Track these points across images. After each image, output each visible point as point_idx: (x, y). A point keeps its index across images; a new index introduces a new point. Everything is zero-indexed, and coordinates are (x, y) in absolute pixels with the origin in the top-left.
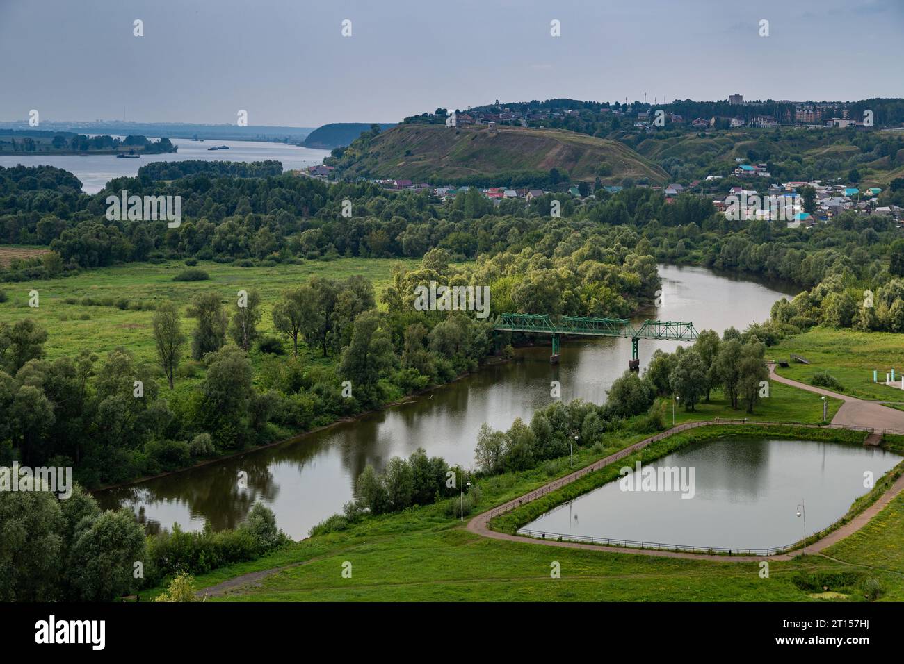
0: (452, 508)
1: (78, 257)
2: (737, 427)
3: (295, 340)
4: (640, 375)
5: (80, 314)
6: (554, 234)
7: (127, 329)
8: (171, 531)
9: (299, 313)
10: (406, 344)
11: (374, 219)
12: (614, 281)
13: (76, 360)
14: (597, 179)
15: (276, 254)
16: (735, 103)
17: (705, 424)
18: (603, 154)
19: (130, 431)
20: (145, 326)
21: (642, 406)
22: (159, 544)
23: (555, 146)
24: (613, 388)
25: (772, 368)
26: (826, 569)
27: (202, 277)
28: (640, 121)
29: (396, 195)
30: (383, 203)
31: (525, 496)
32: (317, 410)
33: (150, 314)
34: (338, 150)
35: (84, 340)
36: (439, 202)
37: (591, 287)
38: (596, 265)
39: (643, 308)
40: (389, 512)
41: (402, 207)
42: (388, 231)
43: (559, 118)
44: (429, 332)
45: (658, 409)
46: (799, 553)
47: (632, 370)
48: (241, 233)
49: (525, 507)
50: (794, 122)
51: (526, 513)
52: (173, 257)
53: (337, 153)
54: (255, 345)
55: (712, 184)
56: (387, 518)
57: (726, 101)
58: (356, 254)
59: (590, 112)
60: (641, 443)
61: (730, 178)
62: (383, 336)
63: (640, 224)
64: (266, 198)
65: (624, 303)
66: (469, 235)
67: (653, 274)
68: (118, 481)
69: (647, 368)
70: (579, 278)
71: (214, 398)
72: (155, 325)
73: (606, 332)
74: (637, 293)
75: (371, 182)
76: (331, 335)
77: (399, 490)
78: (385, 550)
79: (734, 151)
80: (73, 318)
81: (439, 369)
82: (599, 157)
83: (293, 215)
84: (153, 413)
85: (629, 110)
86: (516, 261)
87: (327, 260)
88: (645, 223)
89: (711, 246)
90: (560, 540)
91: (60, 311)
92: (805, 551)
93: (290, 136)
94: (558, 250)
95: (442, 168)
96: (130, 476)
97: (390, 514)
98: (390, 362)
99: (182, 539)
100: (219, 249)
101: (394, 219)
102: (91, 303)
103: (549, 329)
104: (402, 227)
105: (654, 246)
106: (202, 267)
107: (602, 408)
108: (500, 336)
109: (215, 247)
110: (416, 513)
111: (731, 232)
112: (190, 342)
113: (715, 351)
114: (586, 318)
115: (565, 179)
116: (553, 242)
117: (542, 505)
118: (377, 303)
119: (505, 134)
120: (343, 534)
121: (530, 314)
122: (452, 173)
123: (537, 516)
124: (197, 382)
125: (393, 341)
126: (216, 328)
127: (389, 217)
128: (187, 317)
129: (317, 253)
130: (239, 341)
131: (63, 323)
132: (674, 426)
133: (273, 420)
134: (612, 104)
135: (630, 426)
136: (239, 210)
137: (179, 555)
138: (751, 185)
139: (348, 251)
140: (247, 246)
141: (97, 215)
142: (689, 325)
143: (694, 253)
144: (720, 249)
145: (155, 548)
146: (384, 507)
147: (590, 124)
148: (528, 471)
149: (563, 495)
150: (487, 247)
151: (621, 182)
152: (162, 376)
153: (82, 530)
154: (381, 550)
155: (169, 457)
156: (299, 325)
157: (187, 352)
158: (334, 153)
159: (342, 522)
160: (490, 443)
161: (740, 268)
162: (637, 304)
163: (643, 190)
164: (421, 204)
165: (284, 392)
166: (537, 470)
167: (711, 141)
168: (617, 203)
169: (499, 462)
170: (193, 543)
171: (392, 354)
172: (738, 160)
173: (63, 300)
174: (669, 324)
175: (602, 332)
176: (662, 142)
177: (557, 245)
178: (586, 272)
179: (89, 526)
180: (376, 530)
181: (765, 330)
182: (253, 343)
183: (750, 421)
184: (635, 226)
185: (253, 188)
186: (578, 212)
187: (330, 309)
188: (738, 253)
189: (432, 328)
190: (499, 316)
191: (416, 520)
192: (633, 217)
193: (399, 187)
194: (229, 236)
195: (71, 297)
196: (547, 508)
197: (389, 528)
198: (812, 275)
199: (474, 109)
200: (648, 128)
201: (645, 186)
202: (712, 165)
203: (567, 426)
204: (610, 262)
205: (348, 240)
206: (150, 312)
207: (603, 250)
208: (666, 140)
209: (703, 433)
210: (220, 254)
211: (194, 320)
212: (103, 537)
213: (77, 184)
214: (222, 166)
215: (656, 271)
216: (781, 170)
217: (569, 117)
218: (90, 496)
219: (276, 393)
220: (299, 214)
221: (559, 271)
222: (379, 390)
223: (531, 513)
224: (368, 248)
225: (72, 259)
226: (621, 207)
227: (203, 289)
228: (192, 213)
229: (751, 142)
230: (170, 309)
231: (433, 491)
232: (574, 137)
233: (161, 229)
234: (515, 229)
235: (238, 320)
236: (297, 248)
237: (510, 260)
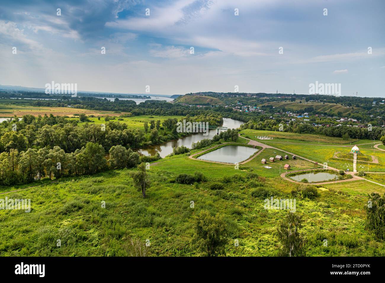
0: (187, 154)
1: (135, 114)
2: (233, 144)
3: (165, 128)
4: (218, 135)
5: (134, 123)
6: (207, 113)
7: (141, 125)
9: (166, 123)
11: (179, 110)
12: (216, 120)
13: (132, 130)
14: (215, 104)
15: (164, 115)
16: (238, 93)
17: (228, 143)
18: (216, 100)
19: (140, 140)
21: (218, 140)
23: (209, 99)
24: (214, 137)
25: (239, 135)
26: (244, 166)
27: (153, 118)
29: (183, 106)
30: (181, 107)
31: (198, 153)
32: (168, 139)
33: (144, 123)
35: (134, 127)
36: (190, 107)
37: (212, 121)
39: (220, 125)
41: (184, 108)
42: (181, 111)
43: (209, 95)
45: (220, 140)
46: (240, 164)
48: (159, 111)
49: (199, 155)
50: (247, 96)
52: (149, 114)
53: (175, 99)
54: (160, 128)
55: (233, 106)
57: (236, 93)
58: (176, 115)
59: (214, 94)
60: (217, 146)
61: (236, 105)
64: (163, 106)
65: (217, 124)
66: (194, 112)
67: (222, 119)
68: (137, 148)
69: (220, 134)
71: (153, 136)
72: (144, 125)
74: (220, 122)
75: (180, 104)
76: (171, 127)
77: (179, 151)
78: (176, 160)
79: (237, 101)
84: (143, 138)
85: (221, 94)
87: (171, 116)
88: (222, 112)
91: (131, 122)
92: (242, 163)
93: (168, 97)
94: (207, 115)
97: (177, 155)
99: (146, 157)
100: (156, 113)
102: (136, 121)
104: (184, 111)
105: (223, 115)
106: (153, 116)
107: (212, 140)
112: (149, 127)
113: (230, 132)
114: (211, 126)
115: (210, 104)
117: (201, 155)
119: (201, 97)
120: (170, 157)
122: (192, 103)
124: (150, 134)
126: (153, 125)
127: (182, 109)
130: (157, 127)
131: (131, 124)
132: (223, 143)
133: (161, 140)
134: (218, 93)
135: (216, 143)
136: (159, 108)
138: (239, 106)
139: (175, 114)
140: (160, 113)
141: (138, 108)
142: (227, 128)
143: (229, 116)
144: (233, 116)
145: (142, 158)
147: (214, 96)
148: (199, 149)
149: (205, 153)
150: (196, 114)
151: (218, 105)
152: (145, 132)
155: (145, 145)
156: (166, 125)
157: (149, 129)
160: (194, 145)
161: (236, 119)
164: (187, 107)
165: (163, 136)
166: (201, 149)
167: (233, 99)
169: (195, 148)
174: (223, 127)
175: (213, 128)
176: (226, 99)
178: (211, 119)
179: (131, 154)
180: (175, 157)
181: (238, 129)
183: (235, 143)
184: (220, 112)
185: (161, 104)
186: (211, 109)
187: (171, 123)
188: (236, 117)
191: (181, 156)
194: (157, 111)
195: (133, 120)
197: (177, 157)
198: (247, 120)
199: (196, 93)
200: (223, 97)
201: (222, 106)
202: (233, 103)
203: (206, 142)
204: (215, 117)
207: (214, 115)
211: (150, 124)
212: (133, 156)
213: (136, 103)
214: (157, 101)
216: (244, 104)
217: (211, 95)
218: (131, 150)
220: (168, 108)
221: (207, 118)
224: (178, 114)
226: (218, 109)
227: (153, 119)
228: (152, 108)
229: (240, 99)
230: (147, 122)
231: (184, 151)
232: (212, 98)
233: (147, 110)
234: (201, 112)
235: (157, 124)
236: (167, 114)
237: (200, 117)
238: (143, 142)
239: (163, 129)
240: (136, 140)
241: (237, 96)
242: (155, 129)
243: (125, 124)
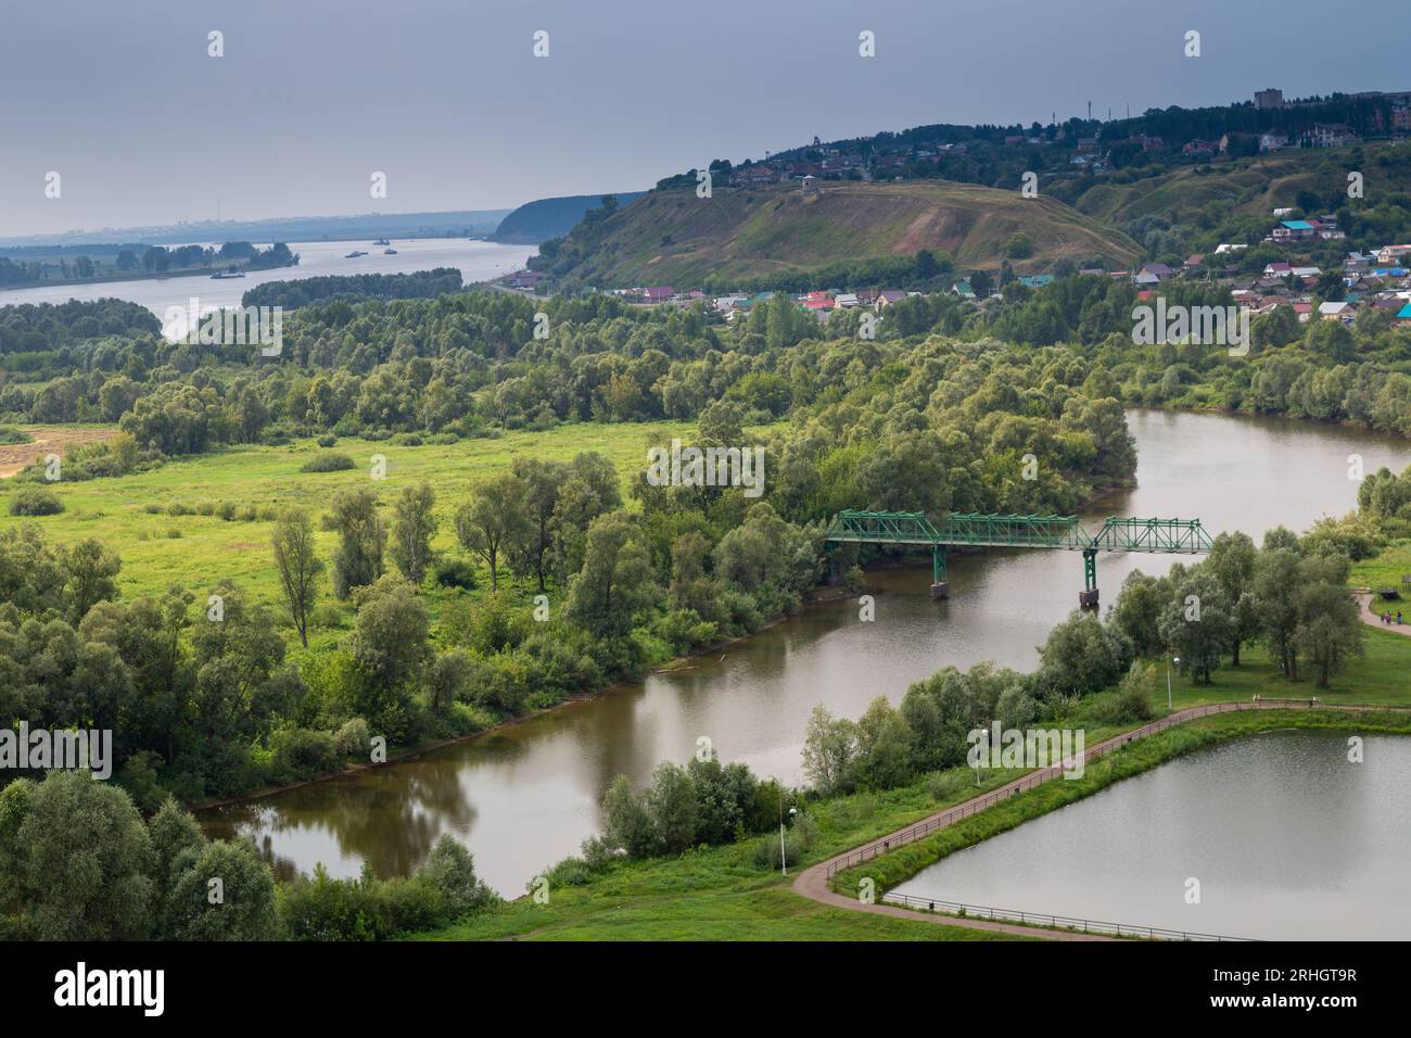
0: (766, 851)
1: (161, 438)
2: (1299, 713)
3: (493, 564)
4: (1101, 618)
5: (163, 530)
6: (929, 368)
7: (236, 551)
8: (312, 876)
9: (497, 519)
10: (676, 569)
11: (610, 358)
12: (1045, 448)
13: (163, 602)
14: (1005, 264)
15: (457, 423)
16: (1268, 105)
17: (1233, 708)
18: (1014, 218)
19: (246, 715)
20: (261, 545)
21: (1106, 675)
22: (294, 897)
23: (923, 210)
24: (1051, 641)
25: (1365, 601)
27: (345, 465)
28: (1083, 153)
29: (648, 314)
30: (627, 328)
31: (895, 834)
32: (533, 682)
33: (269, 526)
34: (550, 243)
35: (173, 570)
36: (723, 321)
37: (1002, 459)
38: (1008, 418)
39: (1102, 495)
40: (658, 856)
41: (659, 335)
42: (638, 376)
43: (929, 160)
44: (714, 546)
45: (1138, 680)
47: (1085, 608)
48: (401, 390)
49: (895, 854)
50: (1391, 131)
51: (899, 865)
52: (302, 435)
53: (549, 249)
54: (431, 573)
55: (1228, 260)
56: (656, 866)
57: (1248, 103)
58: (586, 416)
59: (986, 145)
60: (1106, 743)
61: (1265, 246)
62: (636, 555)
63: (1089, 343)
64: (436, 332)
65: (1064, 486)
66: (776, 375)
67: (1119, 431)
68: (230, 794)
69: (1115, 605)
70: (978, 444)
71: (371, 661)
72: (277, 544)
73: (1033, 541)
74: (1090, 469)
75: (606, 294)
76: (551, 554)
77: (674, 818)
78: (653, 920)
79: (1268, 196)
80: (156, 535)
81: (733, 609)
82: (1006, 224)
83: (481, 357)
84: (280, 687)
85: (1060, 135)
86: (862, 418)
87: (539, 429)
88: (1098, 340)
89: (1230, 375)
90: (962, 914)
91: (136, 525)
93: (472, 226)
94: (938, 395)
95: (725, 263)
96: (247, 787)
97: (660, 860)
98: (649, 599)
99: (331, 890)
100: (368, 418)
101: (646, 355)
102: (183, 512)
103: (926, 538)
104: (662, 368)
105: (1119, 380)
106: (346, 448)
107: (1031, 678)
108: (839, 550)
109: (361, 414)
110: (704, 859)
111: (1269, 347)
112: (329, 571)
113: (1247, 573)
114: (994, 516)
115: (946, 268)
116: (928, 382)
117: (926, 851)
118: (623, 500)
119: (834, 195)
120: (584, 891)
121: (890, 511)
122: (743, 270)
123: (918, 871)
124: (341, 637)
125: (654, 564)
126: (368, 546)
127: (638, 351)
128: (324, 529)
129: (521, 418)
130: (405, 567)
131: (142, 543)
132: (1172, 712)
133: (463, 699)
134: (1027, 126)
135: (1087, 711)
136: (396, 352)
137: (327, 916)
138: (1306, 257)
139: (574, 413)
140: (410, 411)
141: (186, 371)
142: (1194, 525)
143: (1197, 389)
144: (1250, 381)
145: (289, 902)
146: (648, 846)
147: (988, 165)
148: (898, 791)
149: (964, 834)
150: (809, 396)
151: (1051, 266)
152: (289, 625)
153: (182, 870)
154: (648, 920)
155: (305, 757)
156: (498, 540)
157: (326, 587)
158: (542, 250)
159: (580, 871)
160: (831, 740)
161: (1294, 412)
162: (1089, 488)
163: (1093, 280)
164: (692, 327)
165: (479, 651)
166: (914, 789)
167: (1223, 179)
168: (1043, 306)
169: (846, 773)
170: (346, 898)
171: (652, 585)
172: (1278, 212)
173: (141, 507)
174: (1153, 524)
175: (1026, 541)
176: (1126, 189)
177: (935, 387)
178: (990, 432)
179: (191, 864)
180: (637, 887)
181: (1344, 529)
182: (427, 570)
183: (1321, 702)
184: (1079, 345)
185: (416, 316)
186: (971, 326)
187: (548, 510)
188: (1285, 386)
189: (719, 541)
190: (835, 516)
191: (705, 872)
192: (1076, 329)
193: (654, 299)
194: (384, 396)
195: (153, 502)
196: (935, 857)
197: (659, 884)
199: (777, 157)
200: (1097, 164)
201: (1097, 272)
202: (1225, 224)
203: (968, 709)
204: (1035, 414)
205: (572, 394)
206: (269, 523)
207: (1022, 392)
208: (1134, 184)
209: (1230, 725)
210: (371, 426)
211: (335, 534)
213: (154, 325)
214: (368, 282)
215: (1125, 427)
216: (1367, 225)
217: (948, 156)
218: (190, 817)
219: (468, 653)
220: (491, 353)
221: (940, 433)
222: (633, 647)
223: (907, 864)
224: (605, 406)
225: (152, 442)
226: (1051, 312)
227: (346, 483)
228: (326, 362)
229: (1302, 175)
230: (298, 518)
231: (733, 819)
232: (962, 193)
233: (279, 389)
234: (857, 363)
235: (402, 533)
236: (491, 411)
237: (851, 417)
238: (283, 732)
239: (469, 585)
240: (211, 706)
241: (1267, 141)
242: (391, 586)
243: (92, 550)
